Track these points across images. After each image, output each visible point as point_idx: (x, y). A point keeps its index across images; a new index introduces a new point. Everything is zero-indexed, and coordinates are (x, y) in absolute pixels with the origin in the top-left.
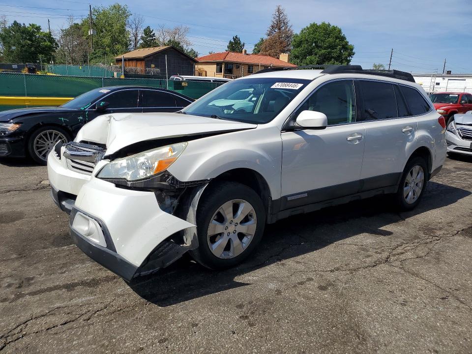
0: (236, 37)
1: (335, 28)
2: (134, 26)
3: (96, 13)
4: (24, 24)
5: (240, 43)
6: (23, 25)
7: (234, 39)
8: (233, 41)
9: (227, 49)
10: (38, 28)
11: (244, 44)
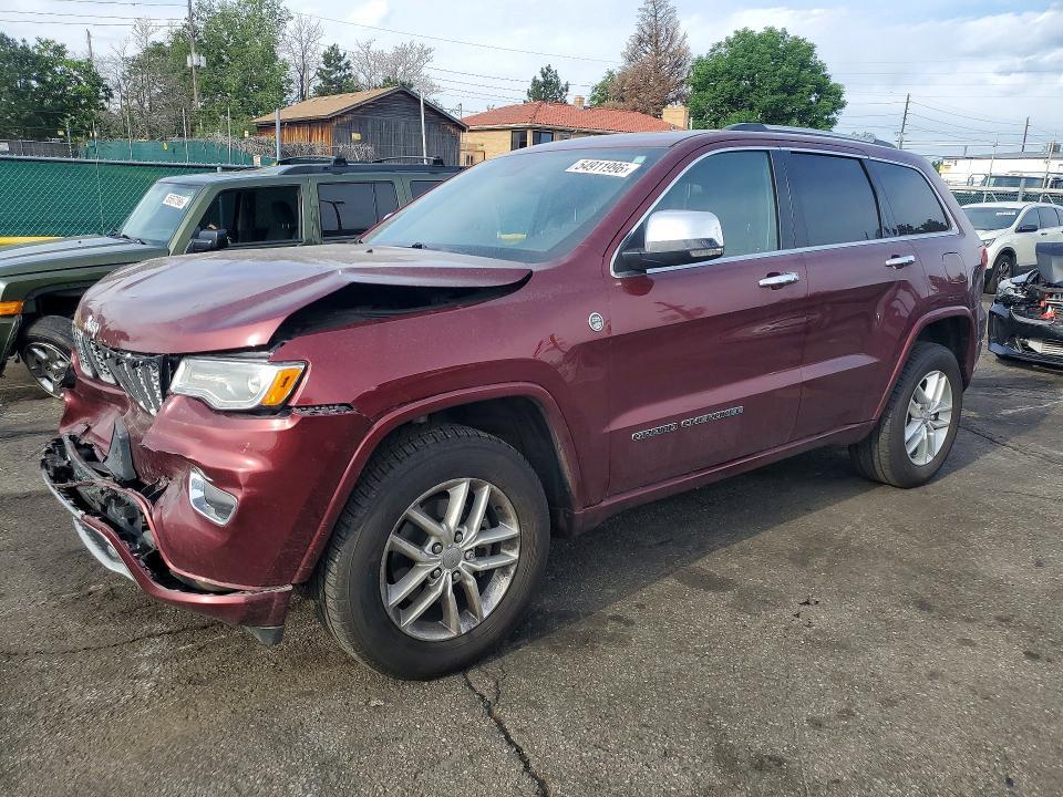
0: (549, 69)
1: (797, 42)
2: (296, 46)
3: (204, 15)
4: (24, 41)
5: (557, 85)
6: (21, 44)
7: (544, 75)
8: (541, 79)
9: (526, 98)
10: (60, 50)
11: (567, 85)
